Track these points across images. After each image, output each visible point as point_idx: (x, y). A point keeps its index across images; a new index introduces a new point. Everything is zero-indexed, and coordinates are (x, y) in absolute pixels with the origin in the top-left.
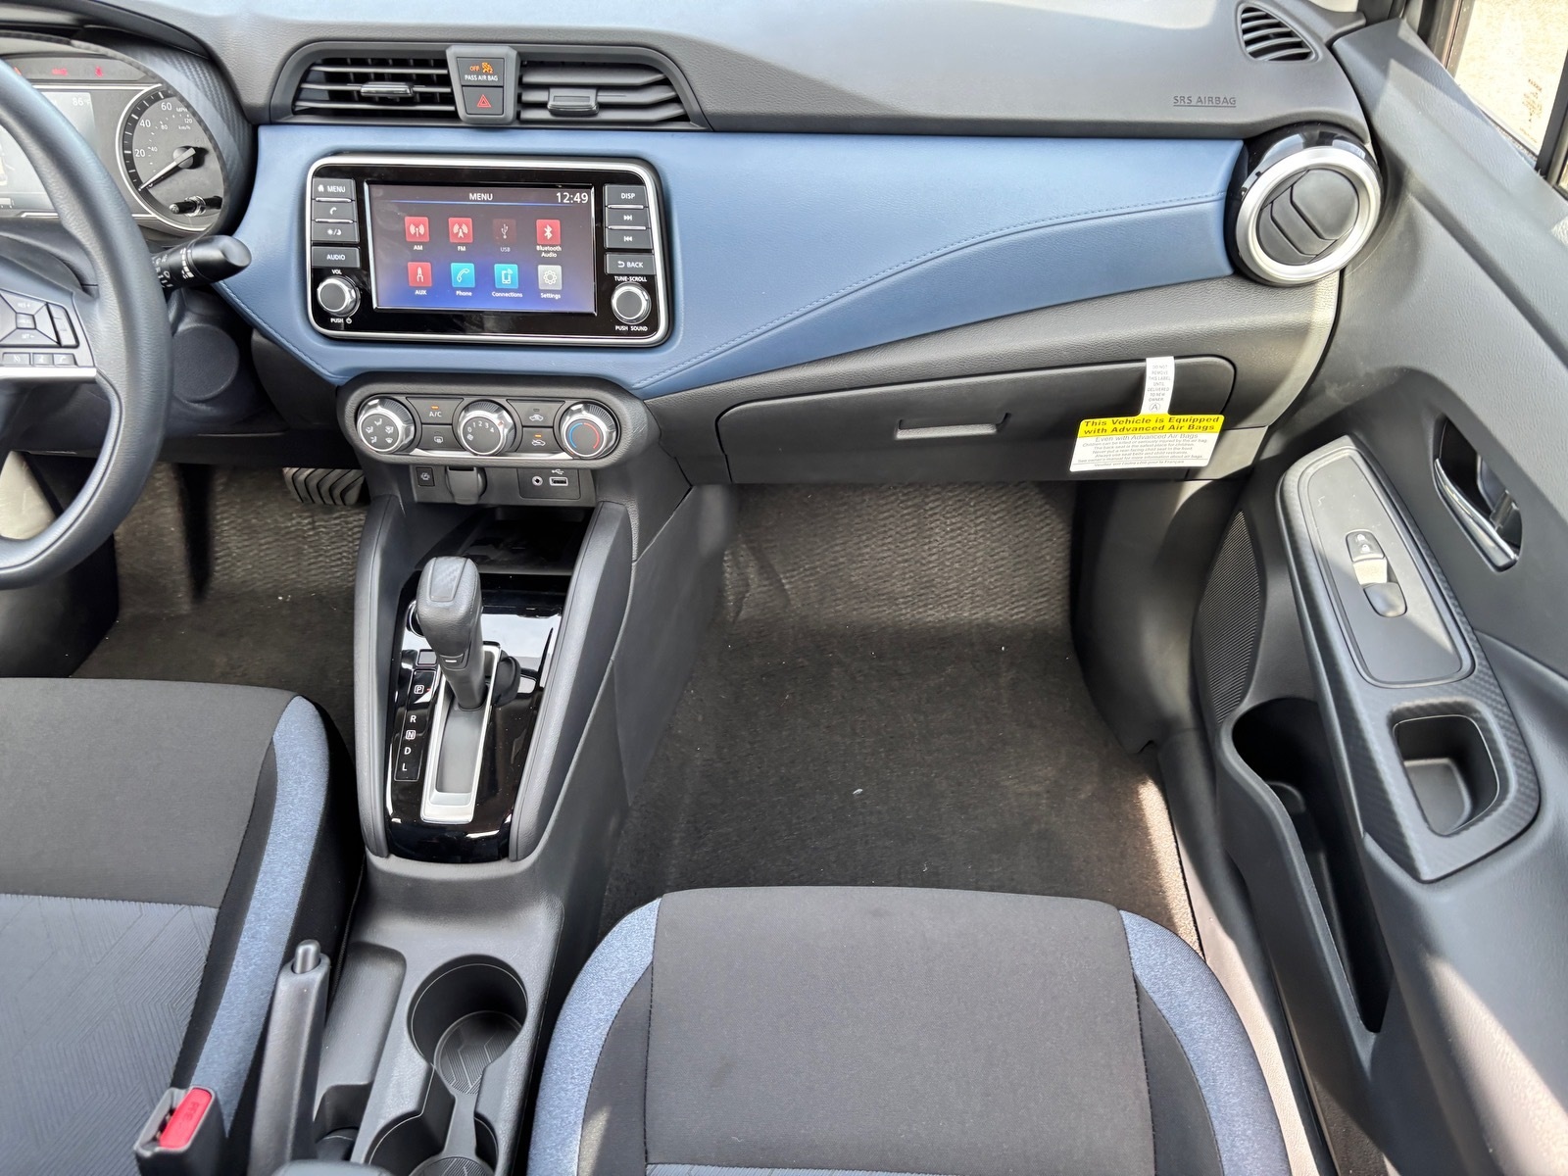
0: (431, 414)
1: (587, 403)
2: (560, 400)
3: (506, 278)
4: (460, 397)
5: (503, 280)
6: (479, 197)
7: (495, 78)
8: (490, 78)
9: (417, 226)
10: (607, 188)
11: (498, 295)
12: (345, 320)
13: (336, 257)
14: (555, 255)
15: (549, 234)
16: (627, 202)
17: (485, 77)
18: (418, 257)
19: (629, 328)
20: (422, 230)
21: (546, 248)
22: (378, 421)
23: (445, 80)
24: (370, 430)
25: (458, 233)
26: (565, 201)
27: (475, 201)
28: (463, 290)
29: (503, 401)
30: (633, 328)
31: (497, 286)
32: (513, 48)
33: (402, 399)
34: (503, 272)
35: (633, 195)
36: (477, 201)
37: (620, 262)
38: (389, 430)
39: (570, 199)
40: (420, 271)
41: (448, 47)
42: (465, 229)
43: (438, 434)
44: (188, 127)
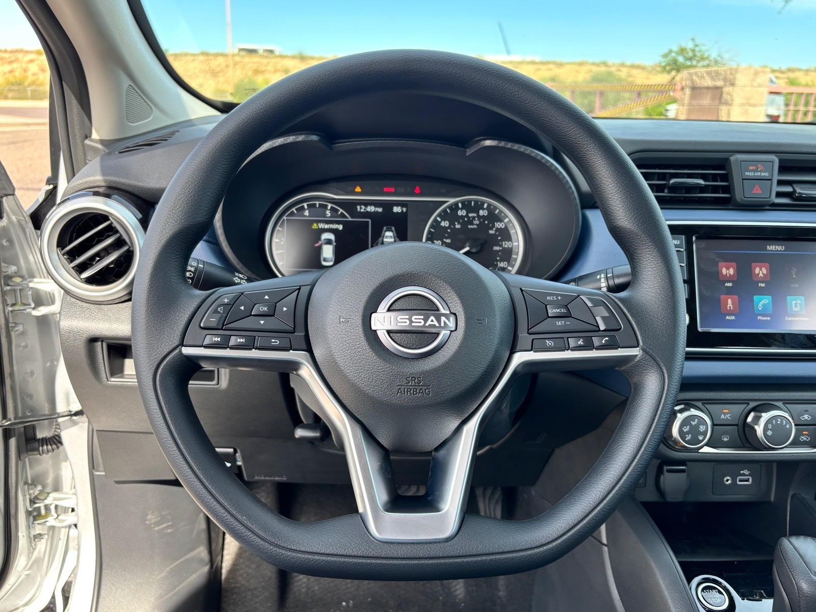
0: (723, 416)
3: (796, 307)
4: (746, 402)
5: (794, 308)
6: (774, 248)
7: (766, 174)
8: (763, 174)
9: (728, 269)
11: (789, 319)
17: (759, 174)
18: (729, 292)
20: (732, 271)
22: (694, 421)
23: (727, 177)
24: (686, 429)
25: (759, 274)
27: (771, 251)
28: (763, 315)
31: (790, 313)
32: (776, 156)
34: (794, 302)
36: (773, 251)
38: (702, 428)
40: (730, 301)
41: (731, 156)
42: (764, 271)
43: (725, 433)
44: (475, 227)
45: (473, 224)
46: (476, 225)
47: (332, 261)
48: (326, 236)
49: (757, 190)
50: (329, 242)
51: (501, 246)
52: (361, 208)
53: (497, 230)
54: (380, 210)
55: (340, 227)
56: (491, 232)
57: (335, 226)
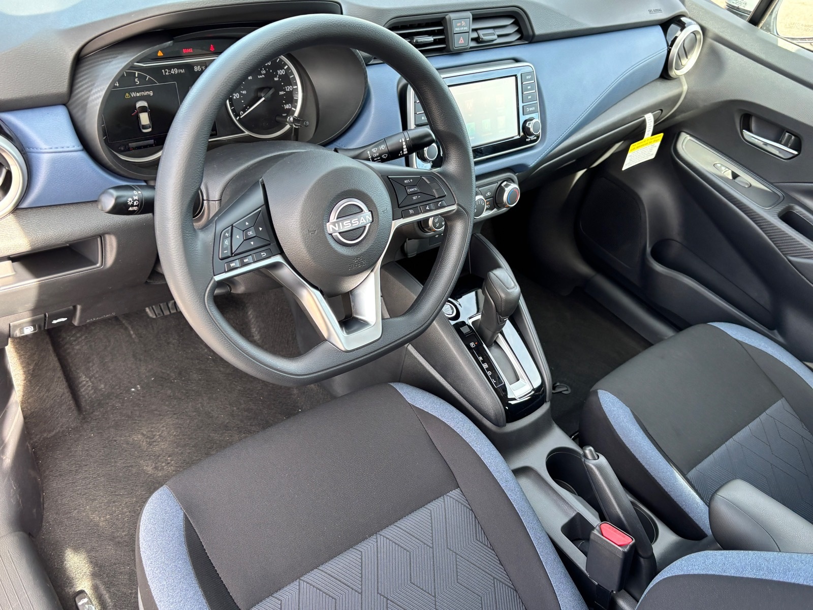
1: (507, 180)
17: (464, 28)
19: (531, 139)
32: (471, 12)
41: (447, 15)
44: (263, 76)
45: (261, 74)
46: (264, 74)
47: (150, 127)
48: (140, 104)
49: (461, 41)
50: (143, 109)
51: (284, 90)
52: (166, 72)
53: (280, 76)
54: (183, 71)
55: (151, 93)
56: (276, 79)
57: (146, 93)
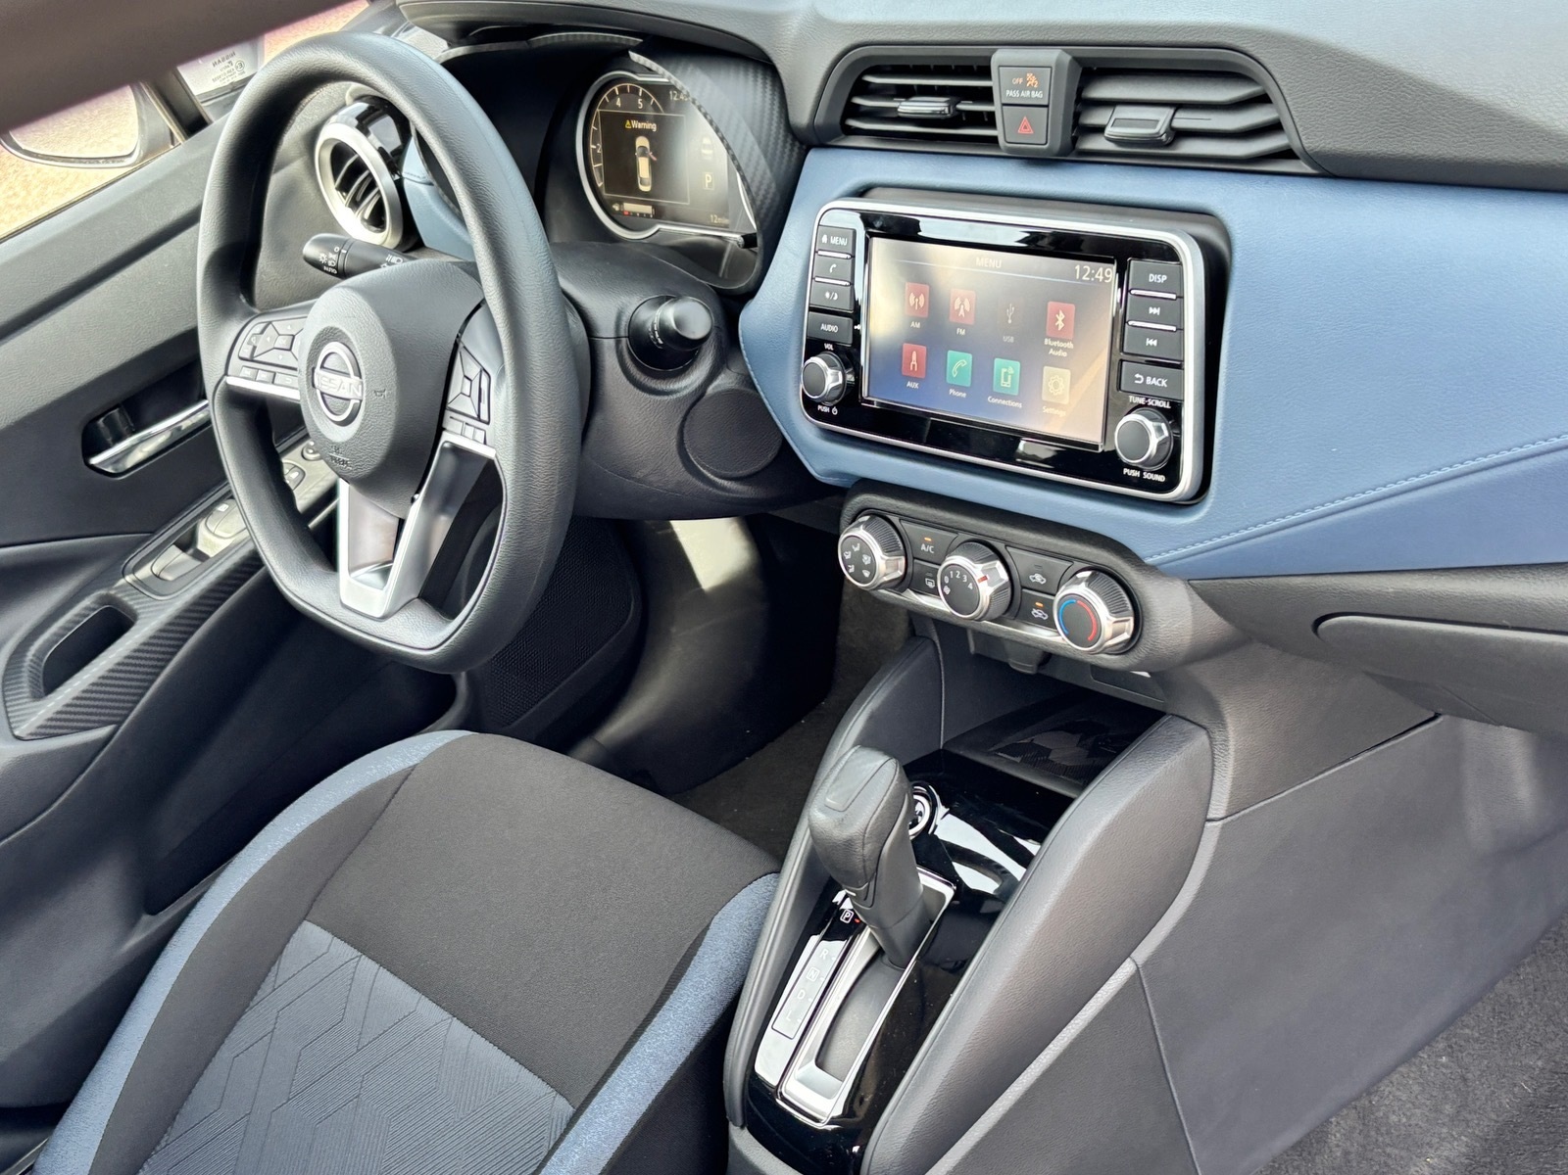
0: (924, 546)
1: (1098, 570)
2: (1069, 558)
3: (1006, 380)
4: (955, 531)
5: (1002, 381)
6: (985, 263)
8: (1035, 94)
9: (917, 295)
10: (1134, 264)
11: (994, 401)
12: (831, 410)
13: (830, 328)
14: (1065, 354)
15: (1060, 324)
16: (1155, 287)
17: (1028, 93)
19: (1142, 475)
20: (922, 301)
21: (1055, 343)
22: (856, 546)
23: (986, 95)
24: (849, 556)
25: (958, 310)
26: (1084, 278)
28: (957, 388)
29: (1000, 546)
30: (1146, 476)
31: (995, 390)
32: (1066, 51)
33: (895, 519)
34: (1004, 370)
35: (1165, 278)
37: (1137, 376)
38: (866, 560)
39: (1090, 276)
40: (914, 356)
41: (994, 51)
42: (967, 305)
43: (929, 575)
47: (649, 184)
48: (641, 142)
49: (1025, 128)
50: (644, 152)
55: (654, 127)
57: (648, 125)
